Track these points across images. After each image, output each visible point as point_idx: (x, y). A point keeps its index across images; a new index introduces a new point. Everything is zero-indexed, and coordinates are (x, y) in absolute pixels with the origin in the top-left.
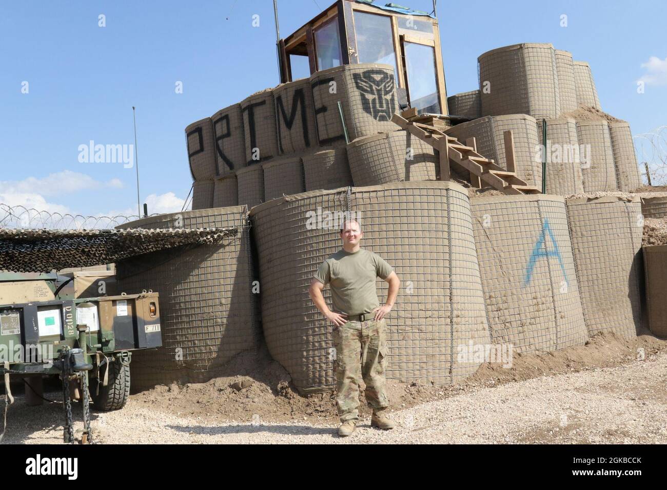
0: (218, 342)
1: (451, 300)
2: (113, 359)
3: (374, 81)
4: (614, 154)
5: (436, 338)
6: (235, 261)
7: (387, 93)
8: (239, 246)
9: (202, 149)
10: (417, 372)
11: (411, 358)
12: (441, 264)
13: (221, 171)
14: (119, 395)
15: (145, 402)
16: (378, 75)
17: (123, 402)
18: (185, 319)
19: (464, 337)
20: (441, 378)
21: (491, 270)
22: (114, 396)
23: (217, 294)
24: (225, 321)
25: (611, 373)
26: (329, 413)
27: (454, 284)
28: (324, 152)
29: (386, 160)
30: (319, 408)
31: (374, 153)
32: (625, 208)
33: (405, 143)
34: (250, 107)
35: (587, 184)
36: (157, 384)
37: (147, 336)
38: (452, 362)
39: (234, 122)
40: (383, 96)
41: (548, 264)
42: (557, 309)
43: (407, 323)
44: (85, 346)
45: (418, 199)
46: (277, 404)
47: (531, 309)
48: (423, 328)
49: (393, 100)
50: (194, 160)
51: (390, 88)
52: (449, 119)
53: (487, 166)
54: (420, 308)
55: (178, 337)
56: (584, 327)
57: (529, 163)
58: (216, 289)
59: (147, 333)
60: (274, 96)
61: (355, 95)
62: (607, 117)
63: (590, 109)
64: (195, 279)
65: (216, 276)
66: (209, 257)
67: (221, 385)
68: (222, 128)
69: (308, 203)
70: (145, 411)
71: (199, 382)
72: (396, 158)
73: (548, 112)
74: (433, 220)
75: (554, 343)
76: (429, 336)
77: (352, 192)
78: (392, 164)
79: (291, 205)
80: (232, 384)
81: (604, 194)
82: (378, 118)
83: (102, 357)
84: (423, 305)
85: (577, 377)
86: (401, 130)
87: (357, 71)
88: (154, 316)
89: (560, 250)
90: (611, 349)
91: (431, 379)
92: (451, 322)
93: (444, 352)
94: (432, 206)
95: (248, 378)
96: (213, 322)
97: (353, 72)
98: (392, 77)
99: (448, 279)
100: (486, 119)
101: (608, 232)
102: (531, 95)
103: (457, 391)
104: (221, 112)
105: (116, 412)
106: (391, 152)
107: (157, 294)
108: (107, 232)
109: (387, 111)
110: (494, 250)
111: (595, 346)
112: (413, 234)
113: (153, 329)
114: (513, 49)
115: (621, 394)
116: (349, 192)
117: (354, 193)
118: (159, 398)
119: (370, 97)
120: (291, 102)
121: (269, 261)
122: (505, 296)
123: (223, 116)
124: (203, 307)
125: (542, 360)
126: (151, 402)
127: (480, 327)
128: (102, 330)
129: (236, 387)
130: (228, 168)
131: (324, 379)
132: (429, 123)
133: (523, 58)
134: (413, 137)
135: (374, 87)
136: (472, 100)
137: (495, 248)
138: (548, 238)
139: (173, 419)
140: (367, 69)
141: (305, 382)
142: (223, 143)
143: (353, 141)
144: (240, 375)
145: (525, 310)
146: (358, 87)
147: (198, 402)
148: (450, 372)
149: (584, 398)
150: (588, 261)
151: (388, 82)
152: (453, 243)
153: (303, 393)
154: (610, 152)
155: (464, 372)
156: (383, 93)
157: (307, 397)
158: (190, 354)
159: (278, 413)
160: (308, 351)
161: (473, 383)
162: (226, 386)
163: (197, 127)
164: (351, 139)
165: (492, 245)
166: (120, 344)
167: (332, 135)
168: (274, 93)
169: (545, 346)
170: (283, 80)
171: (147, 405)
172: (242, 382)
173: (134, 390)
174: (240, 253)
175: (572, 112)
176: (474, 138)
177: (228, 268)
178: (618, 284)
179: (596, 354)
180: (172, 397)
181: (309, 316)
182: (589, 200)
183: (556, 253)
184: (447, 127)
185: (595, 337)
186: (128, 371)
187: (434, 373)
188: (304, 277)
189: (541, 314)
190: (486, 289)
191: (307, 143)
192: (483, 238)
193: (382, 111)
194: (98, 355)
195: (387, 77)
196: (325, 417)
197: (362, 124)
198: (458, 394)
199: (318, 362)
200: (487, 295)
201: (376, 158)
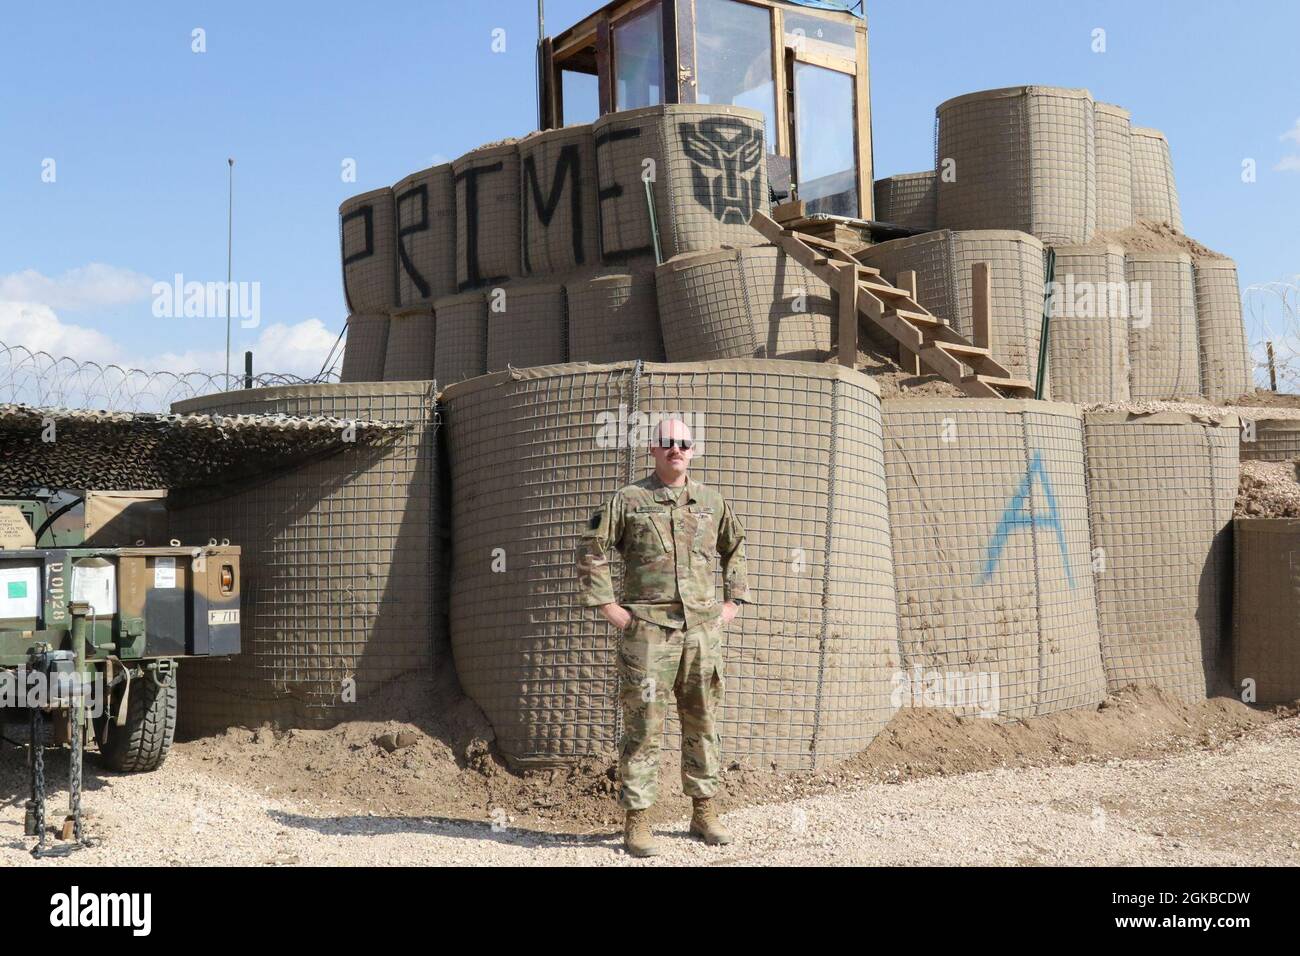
0: (359, 651)
1: (824, 602)
2: (141, 673)
3: (721, 141)
4: (1200, 323)
5: (788, 677)
6: (403, 492)
7: (745, 167)
8: (414, 463)
9: (369, 251)
10: (744, 743)
11: (735, 712)
12: (810, 528)
13: (404, 299)
14: (152, 742)
15: (205, 759)
16: (731, 131)
17: (159, 757)
18: (296, 600)
19: (845, 678)
20: (792, 758)
21: (915, 546)
22: (142, 743)
23: (363, 555)
24: (375, 609)
25: (1134, 774)
26: (560, 813)
27: (833, 572)
28: (610, 277)
29: (733, 303)
30: (541, 801)
31: (709, 290)
32: (1204, 438)
33: (774, 273)
34: (469, 174)
35: (1137, 382)
36: (232, 726)
37: (211, 633)
38: (816, 727)
39: (438, 201)
40: (737, 173)
41: (1034, 541)
42: (1043, 632)
43: (732, 644)
44: (83, 644)
45: (774, 395)
46: (462, 785)
47: (991, 629)
48: (764, 655)
49: (756, 181)
50: (352, 271)
51: (753, 157)
52: (867, 228)
53: (934, 332)
54: (761, 615)
55: (279, 635)
56: (1100, 673)
57: (1021, 332)
58: (362, 544)
59: (212, 626)
60: (519, 156)
61: (680, 168)
62: (1191, 247)
63: (1158, 227)
64: (322, 521)
65: (364, 518)
66: (354, 478)
67: (357, 737)
68: (412, 212)
69: (555, 386)
70: (200, 779)
71: (316, 728)
72: (752, 301)
73: (1069, 229)
74: (801, 440)
75: (1033, 702)
76: (775, 671)
77: (645, 371)
78: (743, 312)
79: (522, 388)
80: (378, 736)
81: (1164, 405)
82: (723, 217)
83: (117, 668)
84: (768, 609)
85: (1067, 775)
86: (767, 245)
87: (689, 119)
88: (228, 593)
89: (1062, 514)
90: (1148, 721)
91: (771, 759)
92: (822, 647)
93: (802, 706)
94: (801, 412)
95: (410, 727)
96: (350, 610)
97: (679, 119)
98: (759, 136)
99: (823, 561)
100: (941, 235)
101: (1164, 484)
102: (1037, 191)
103: (821, 787)
104: (412, 179)
105: (143, 775)
106: (744, 289)
107: (237, 549)
108: (147, 419)
109: (744, 204)
110: (925, 505)
111: (1119, 712)
112: (758, 465)
113: (224, 617)
114: (1008, 95)
115: (1137, 821)
116: (638, 371)
117: (647, 374)
118: (232, 754)
119: (710, 173)
120: (552, 170)
121: (472, 497)
122: (940, 601)
123: (417, 188)
124: (332, 578)
125: (1005, 734)
126: (215, 761)
127: (882, 659)
128: (122, 614)
129: (385, 744)
130: (419, 294)
131: (558, 742)
132: (827, 234)
133: (1027, 116)
134: (790, 260)
135: (721, 154)
136: (923, 189)
137: (928, 503)
138: (1037, 489)
139: (252, 800)
140: (709, 116)
141: (520, 744)
142: (411, 241)
143: (670, 261)
144: (396, 720)
145: (978, 632)
146: (688, 151)
147: (308, 769)
148: (811, 748)
149: (1061, 823)
150: (1119, 539)
151: (750, 145)
152: (838, 489)
153: (514, 767)
154: (1190, 319)
155: (840, 748)
156: (738, 166)
157: (521, 775)
158: (300, 671)
159: (462, 804)
160: (531, 684)
161: (856, 771)
162: (367, 739)
163: (362, 204)
164: (665, 257)
165: (922, 495)
166: (156, 644)
167: (628, 245)
168: (521, 149)
169: (1013, 706)
170: (545, 123)
171: (207, 765)
172: (398, 735)
173: (184, 734)
174: (414, 475)
175: (1121, 233)
176: (914, 273)
177: (389, 505)
178: (1177, 592)
179: (1118, 729)
180: (259, 753)
181: (539, 614)
182: (1132, 416)
183: (1053, 521)
184: (862, 243)
185: (1119, 693)
186: (172, 697)
187: (779, 746)
188: (535, 536)
189: (1010, 641)
190: (902, 584)
191: (579, 257)
192: (905, 481)
193: (734, 204)
194: (109, 663)
195: (750, 135)
196: (552, 818)
197: (691, 228)
198: (822, 793)
199: (549, 706)
200: (904, 594)
201: (711, 299)
